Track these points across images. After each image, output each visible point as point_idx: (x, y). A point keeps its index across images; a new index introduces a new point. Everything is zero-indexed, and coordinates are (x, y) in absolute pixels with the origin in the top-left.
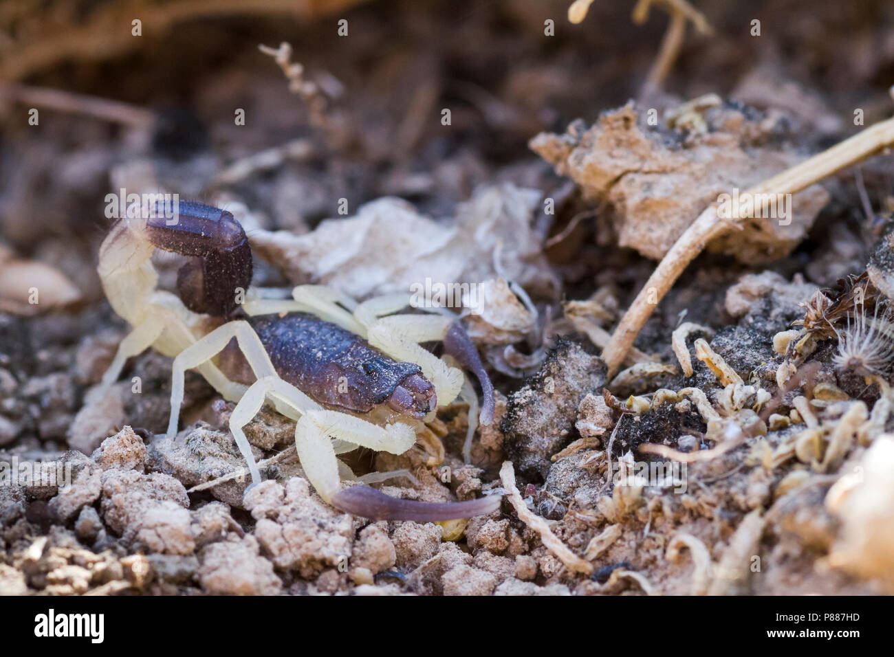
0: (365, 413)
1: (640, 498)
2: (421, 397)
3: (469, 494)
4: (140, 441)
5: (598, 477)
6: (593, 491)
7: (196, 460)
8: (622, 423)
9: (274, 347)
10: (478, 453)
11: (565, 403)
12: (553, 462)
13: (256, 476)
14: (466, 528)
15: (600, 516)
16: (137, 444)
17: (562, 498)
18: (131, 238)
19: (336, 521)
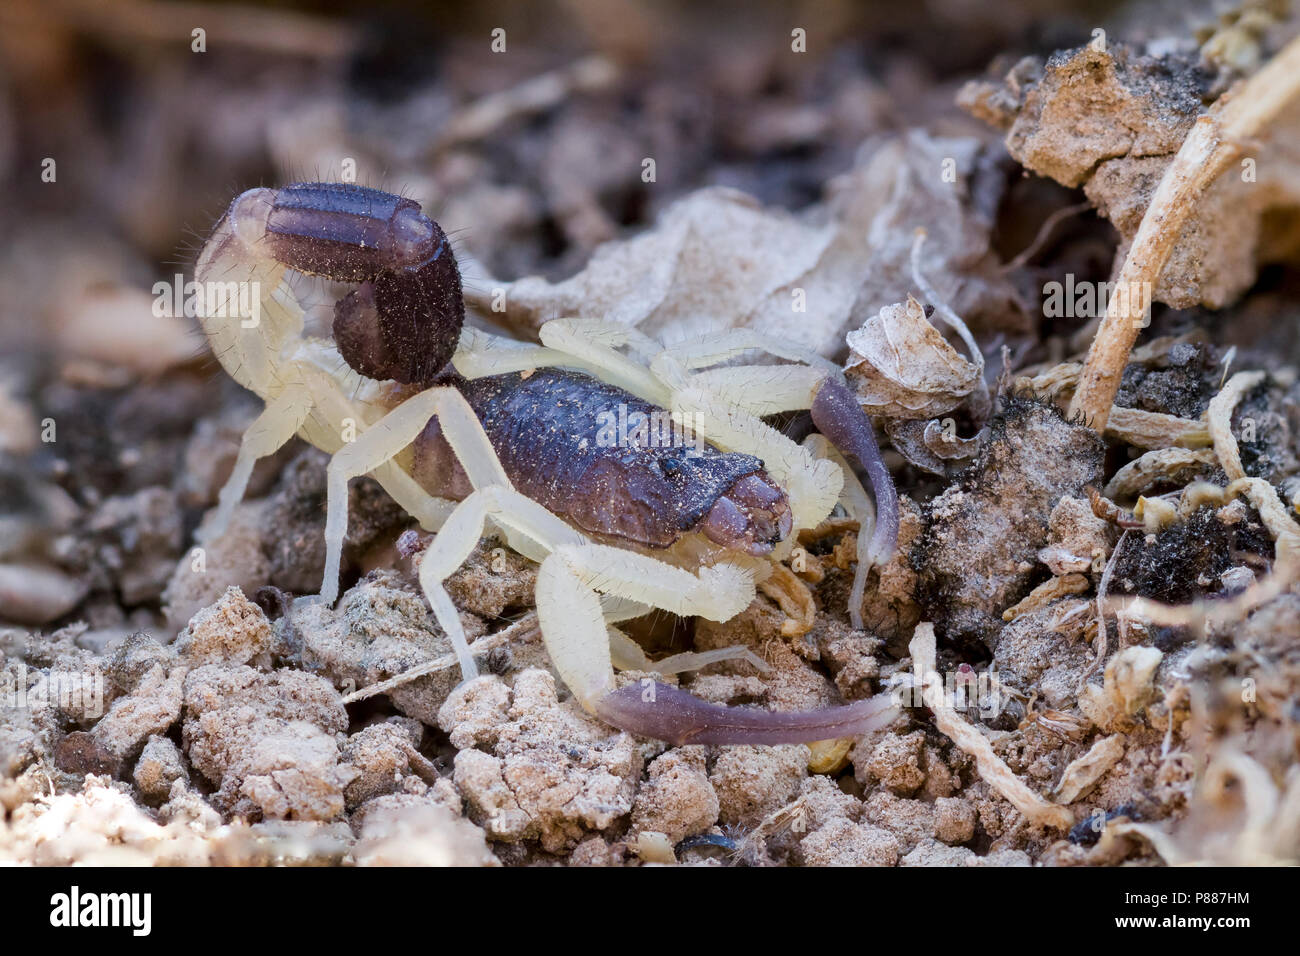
0: (665, 547)
1: (1151, 685)
2: (763, 515)
3: (858, 684)
4: (257, 614)
5: (1083, 648)
6: (1075, 675)
7: (359, 644)
8: (1126, 548)
9: (506, 433)
10: (878, 609)
11: (1025, 513)
12: (1006, 622)
13: (468, 667)
14: (852, 748)
15: (1083, 721)
16: (252, 618)
17: (1022, 689)
18: (241, 254)
19: (604, 746)
